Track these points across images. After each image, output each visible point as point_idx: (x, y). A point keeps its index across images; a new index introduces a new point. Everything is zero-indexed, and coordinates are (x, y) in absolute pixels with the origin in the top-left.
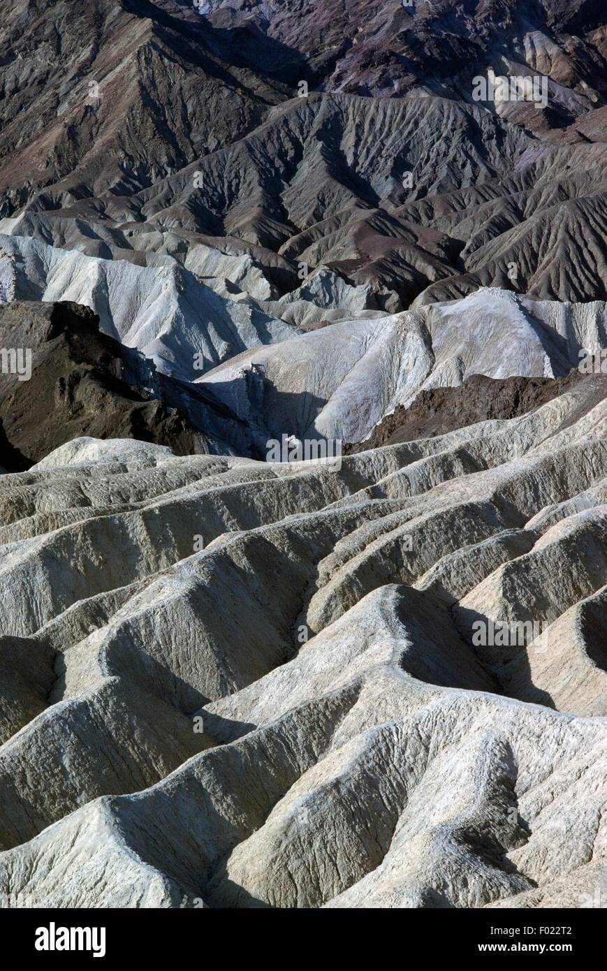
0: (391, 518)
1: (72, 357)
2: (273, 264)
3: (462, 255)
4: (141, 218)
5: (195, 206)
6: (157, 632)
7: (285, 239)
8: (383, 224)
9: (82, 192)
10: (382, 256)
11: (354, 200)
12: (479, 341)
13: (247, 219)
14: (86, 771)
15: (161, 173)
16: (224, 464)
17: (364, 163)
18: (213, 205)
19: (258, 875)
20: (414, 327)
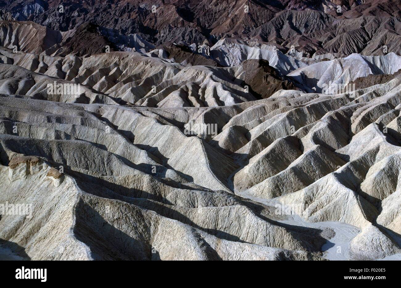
0: (364, 107)
1: (265, 71)
2: (281, 48)
3: (322, 45)
4: (249, 39)
5: (261, 36)
6: (322, 134)
7: (282, 42)
8: (304, 38)
9: (236, 33)
10: (305, 45)
11: (296, 33)
12: (353, 65)
13: (273, 38)
14: (317, 166)
15: (253, 29)
16: (318, 95)
17: (298, 25)
18: (265, 35)
19: (370, 190)
20: (338, 62)
